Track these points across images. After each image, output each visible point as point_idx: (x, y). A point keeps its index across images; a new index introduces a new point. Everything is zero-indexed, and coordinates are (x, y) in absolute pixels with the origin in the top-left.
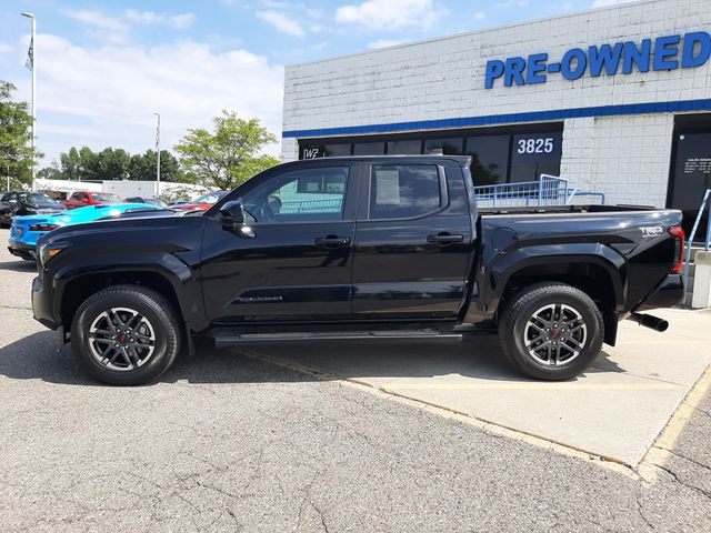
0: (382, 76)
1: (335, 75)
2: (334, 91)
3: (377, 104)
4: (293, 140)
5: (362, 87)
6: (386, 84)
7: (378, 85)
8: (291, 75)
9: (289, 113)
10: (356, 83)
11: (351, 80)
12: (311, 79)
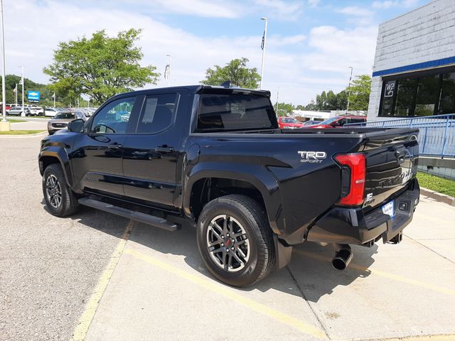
0: (441, 19)
1: (409, 25)
2: (407, 38)
3: (435, 44)
4: (378, 78)
5: (425, 31)
6: (443, 25)
7: (437, 28)
8: (383, 30)
9: (378, 59)
10: (422, 29)
11: (419, 27)
12: (393, 31)
